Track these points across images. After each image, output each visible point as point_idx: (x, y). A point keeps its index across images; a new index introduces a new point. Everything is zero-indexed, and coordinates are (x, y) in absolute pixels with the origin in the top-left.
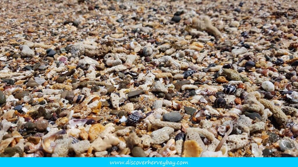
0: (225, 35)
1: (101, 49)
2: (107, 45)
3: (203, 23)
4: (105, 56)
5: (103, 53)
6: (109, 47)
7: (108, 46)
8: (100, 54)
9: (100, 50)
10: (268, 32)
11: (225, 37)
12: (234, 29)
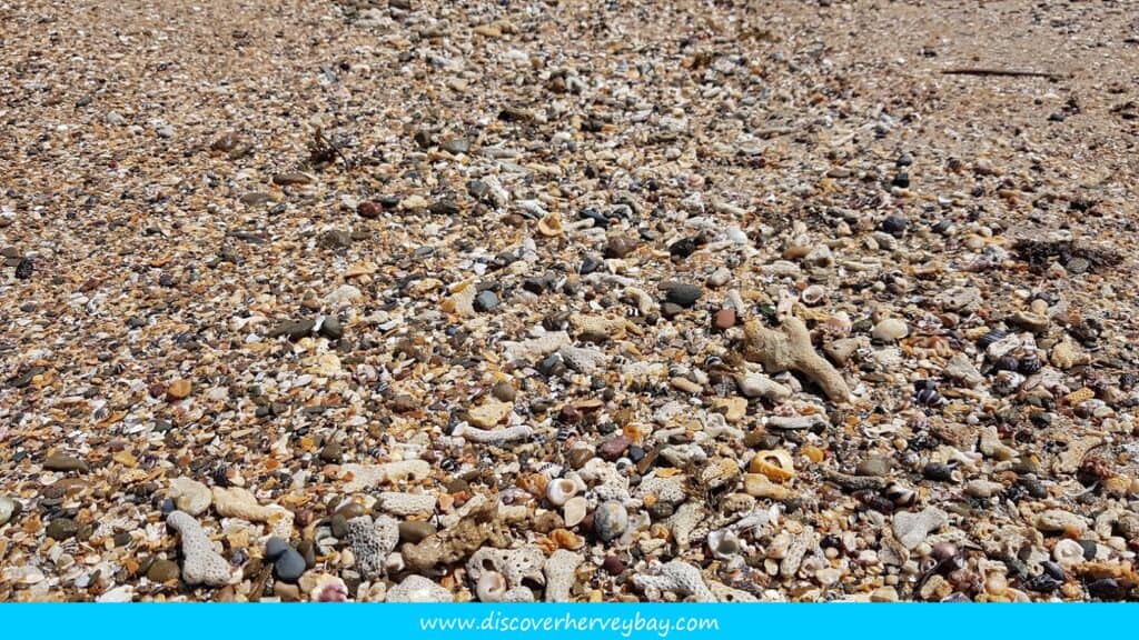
0: (861, 388)
1: (458, 537)
2: (476, 520)
3: (782, 341)
4: (472, 560)
5: (466, 550)
6: (485, 525)
7: (482, 522)
8: (455, 558)
9: (455, 540)
10: (1009, 382)
11: (859, 396)
12: (890, 355)
